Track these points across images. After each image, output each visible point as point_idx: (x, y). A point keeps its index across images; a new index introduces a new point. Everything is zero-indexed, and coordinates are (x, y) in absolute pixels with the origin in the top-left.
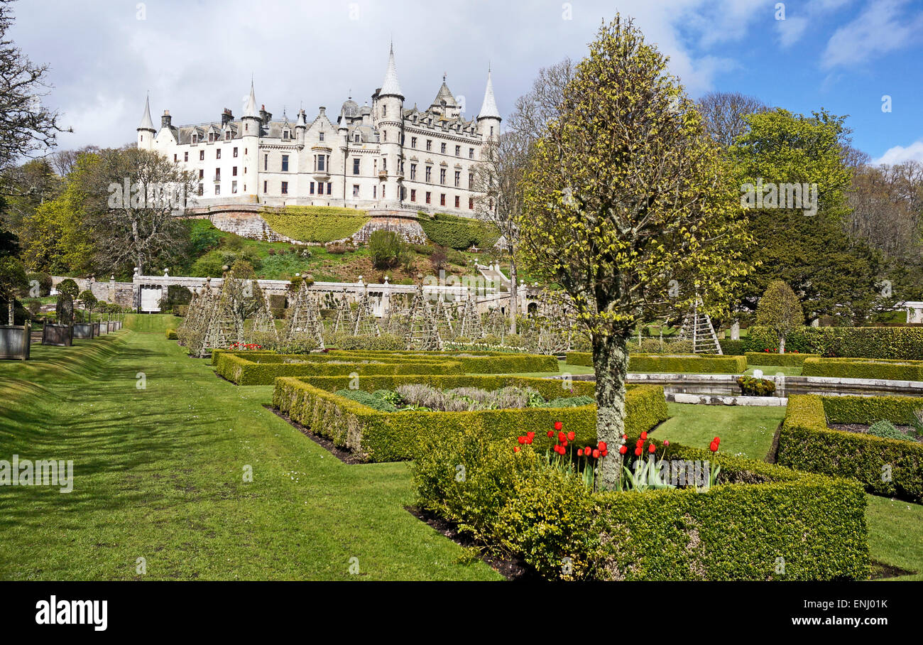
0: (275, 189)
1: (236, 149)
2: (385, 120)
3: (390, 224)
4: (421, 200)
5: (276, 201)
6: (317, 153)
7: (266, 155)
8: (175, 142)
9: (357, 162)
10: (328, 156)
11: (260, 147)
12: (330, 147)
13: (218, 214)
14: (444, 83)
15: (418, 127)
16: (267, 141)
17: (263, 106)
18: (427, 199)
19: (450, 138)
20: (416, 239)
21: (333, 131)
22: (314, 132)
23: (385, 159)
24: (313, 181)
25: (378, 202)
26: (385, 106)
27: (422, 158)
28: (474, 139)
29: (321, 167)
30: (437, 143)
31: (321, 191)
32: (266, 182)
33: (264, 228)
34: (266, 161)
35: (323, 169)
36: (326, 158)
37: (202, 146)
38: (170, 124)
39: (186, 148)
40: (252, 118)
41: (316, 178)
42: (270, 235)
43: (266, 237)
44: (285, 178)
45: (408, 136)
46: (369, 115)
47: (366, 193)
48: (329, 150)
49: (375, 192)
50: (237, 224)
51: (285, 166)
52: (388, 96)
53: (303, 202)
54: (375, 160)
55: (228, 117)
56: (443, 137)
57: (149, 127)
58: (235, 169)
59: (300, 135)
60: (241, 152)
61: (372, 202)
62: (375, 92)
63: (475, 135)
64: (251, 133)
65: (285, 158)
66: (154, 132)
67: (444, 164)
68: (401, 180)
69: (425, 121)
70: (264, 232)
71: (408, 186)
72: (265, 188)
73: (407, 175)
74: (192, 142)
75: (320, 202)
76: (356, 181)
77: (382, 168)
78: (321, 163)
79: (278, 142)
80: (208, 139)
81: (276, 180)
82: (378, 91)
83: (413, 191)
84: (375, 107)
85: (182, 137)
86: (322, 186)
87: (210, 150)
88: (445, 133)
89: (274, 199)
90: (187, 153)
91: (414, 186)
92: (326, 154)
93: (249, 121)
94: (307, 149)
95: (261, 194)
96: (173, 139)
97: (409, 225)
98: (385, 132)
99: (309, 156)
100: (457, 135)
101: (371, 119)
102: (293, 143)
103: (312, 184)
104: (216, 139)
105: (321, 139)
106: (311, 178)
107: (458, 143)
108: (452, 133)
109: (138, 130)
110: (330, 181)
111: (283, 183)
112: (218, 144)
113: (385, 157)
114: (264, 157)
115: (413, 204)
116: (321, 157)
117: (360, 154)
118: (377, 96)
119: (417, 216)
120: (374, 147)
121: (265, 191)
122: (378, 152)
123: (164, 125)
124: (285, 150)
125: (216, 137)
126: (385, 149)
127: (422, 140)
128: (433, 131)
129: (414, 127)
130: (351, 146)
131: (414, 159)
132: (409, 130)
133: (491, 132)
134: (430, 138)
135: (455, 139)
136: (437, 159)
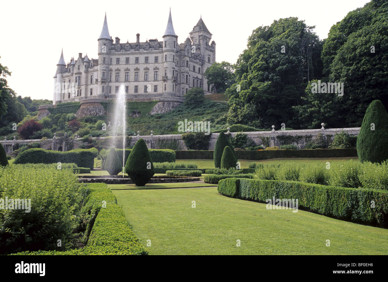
0: (66, 97)
5: (67, 101)
9: (91, 77)
11: (62, 78)
14: (201, 20)
15: (119, 52)
16: (64, 74)
19: (141, 54)
22: (76, 66)
28: (157, 51)
30: (132, 58)
32: (64, 94)
45: (114, 58)
47: (94, 93)
48: (81, 73)
53: (75, 100)
56: (136, 54)
59: (73, 69)
65: (70, 81)
67: (137, 69)
68: (104, 83)
71: (114, 85)
73: (113, 79)
76: (91, 86)
78: (79, 80)
79: (67, 74)
83: (117, 87)
88: (137, 51)
91: (117, 84)
94: (74, 75)
100: (145, 51)
105: (79, 69)
107: (146, 55)
108: (142, 50)
110: (81, 89)
113: (98, 72)
117: (93, 73)
120: (97, 68)
124: (69, 77)
127: (123, 59)
128: (129, 52)
129: (117, 52)
130: (89, 70)
131: (118, 70)
132: (114, 54)
133: (166, 45)
134: (127, 56)
135: (145, 53)
136: (132, 67)
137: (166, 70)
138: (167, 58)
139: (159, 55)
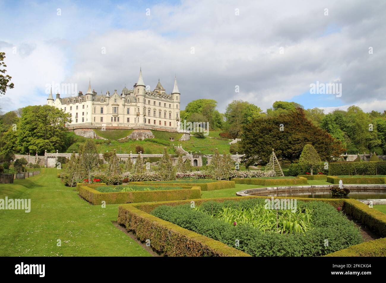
0: (98, 120)
1: (83, 106)
2: (139, 94)
3: (141, 132)
4: (152, 123)
5: (98, 124)
6: (114, 106)
7: (95, 108)
8: (61, 104)
9: (128, 109)
10: (118, 108)
11: (92, 105)
12: (118, 104)
13: (77, 130)
14: (159, 82)
15: (150, 97)
16: (95, 103)
17: (94, 90)
18: (154, 122)
19: (162, 100)
20: (151, 137)
21: (119, 99)
22: (113, 99)
23: (139, 108)
24: (112, 117)
25: (136, 124)
26: (138, 89)
27: (152, 107)
28: (171, 101)
29: (115, 111)
30: (157, 102)
31: (115, 120)
32: (95, 117)
33: (94, 134)
34: (95, 110)
35: (116, 112)
36: (117, 108)
37: (71, 105)
38: (59, 97)
39: (65, 106)
40: (90, 94)
41: (113, 116)
42: (96, 137)
43: (95, 138)
44: (102, 116)
45: (147, 100)
46: (132, 93)
47: (132, 121)
48: (118, 105)
49: (135, 120)
50: (84, 133)
51: (102, 112)
52: (140, 85)
53: (109, 125)
54: (135, 109)
55: (80, 94)
56: (160, 100)
57: (51, 99)
58: (83, 113)
59: (107, 100)
60: (85, 106)
61: (134, 124)
62: (135, 85)
63: (171, 99)
64: (89, 100)
65: (102, 109)
66: (54, 100)
67: (160, 110)
68: (145, 115)
69: (153, 95)
70: (94, 136)
71: (147, 118)
72: (95, 119)
73: (147, 114)
74: (67, 103)
75: (115, 124)
76: (128, 116)
77: (138, 112)
78: (115, 110)
79: (99, 103)
80: (73, 102)
81: (98, 116)
82: (136, 84)
83: (149, 120)
84: (135, 90)
85: (63, 101)
86: (116, 118)
87: (74, 106)
89: (97, 123)
90: (65, 108)
91: (149, 118)
92: (117, 107)
93: (89, 95)
94: (110, 105)
95: (93, 122)
96: (60, 103)
97: (148, 132)
98: (139, 98)
99: (111, 108)
100: (165, 100)
101: (133, 94)
102: (105, 103)
103: (112, 118)
104: (76, 102)
105: (115, 101)
106: (111, 116)
107: (165, 102)
108: (163, 99)
109: (48, 99)
110: (118, 116)
111: (101, 117)
112: (77, 104)
113: (139, 107)
114: (94, 109)
115: (149, 124)
116: (115, 108)
117: (130, 107)
118: (135, 86)
119: (151, 129)
120: (135, 104)
121: (95, 121)
122: (136, 106)
123: (57, 98)
124: (102, 106)
125: (77, 101)
126: (139, 104)
127: (152, 101)
128: (156, 98)
129: (149, 97)
130: (126, 104)
131: (149, 108)
132: (147, 98)
133: (177, 98)
134: (155, 100)
135: (164, 101)
136: (158, 108)
137: (177, 114)
138: (178, 107)
139: (172, 104)
